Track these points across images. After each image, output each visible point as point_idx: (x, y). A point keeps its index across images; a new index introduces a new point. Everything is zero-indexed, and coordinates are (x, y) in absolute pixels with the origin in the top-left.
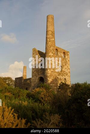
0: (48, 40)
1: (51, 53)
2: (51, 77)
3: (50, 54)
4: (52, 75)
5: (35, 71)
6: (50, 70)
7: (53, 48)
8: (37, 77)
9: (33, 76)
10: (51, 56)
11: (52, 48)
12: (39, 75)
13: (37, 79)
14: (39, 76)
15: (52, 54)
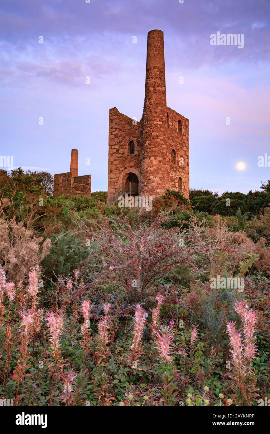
0: (152, 89)
1: (158, 120)
2: (158, 173)
3: (155, 122)
4: (161, 170)
5: (115, 160)
6: (155, 159)
7: (162, 109)
8: (120, 173)
9: (111, 171)
10: (159, 126)
11: (159, 108)
12: (126, 168)
13: (122, 177)
14: (127, 171)
15: (161, 123)
